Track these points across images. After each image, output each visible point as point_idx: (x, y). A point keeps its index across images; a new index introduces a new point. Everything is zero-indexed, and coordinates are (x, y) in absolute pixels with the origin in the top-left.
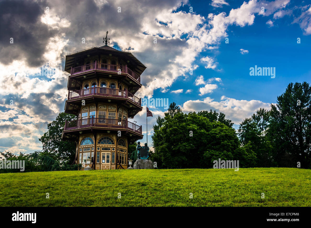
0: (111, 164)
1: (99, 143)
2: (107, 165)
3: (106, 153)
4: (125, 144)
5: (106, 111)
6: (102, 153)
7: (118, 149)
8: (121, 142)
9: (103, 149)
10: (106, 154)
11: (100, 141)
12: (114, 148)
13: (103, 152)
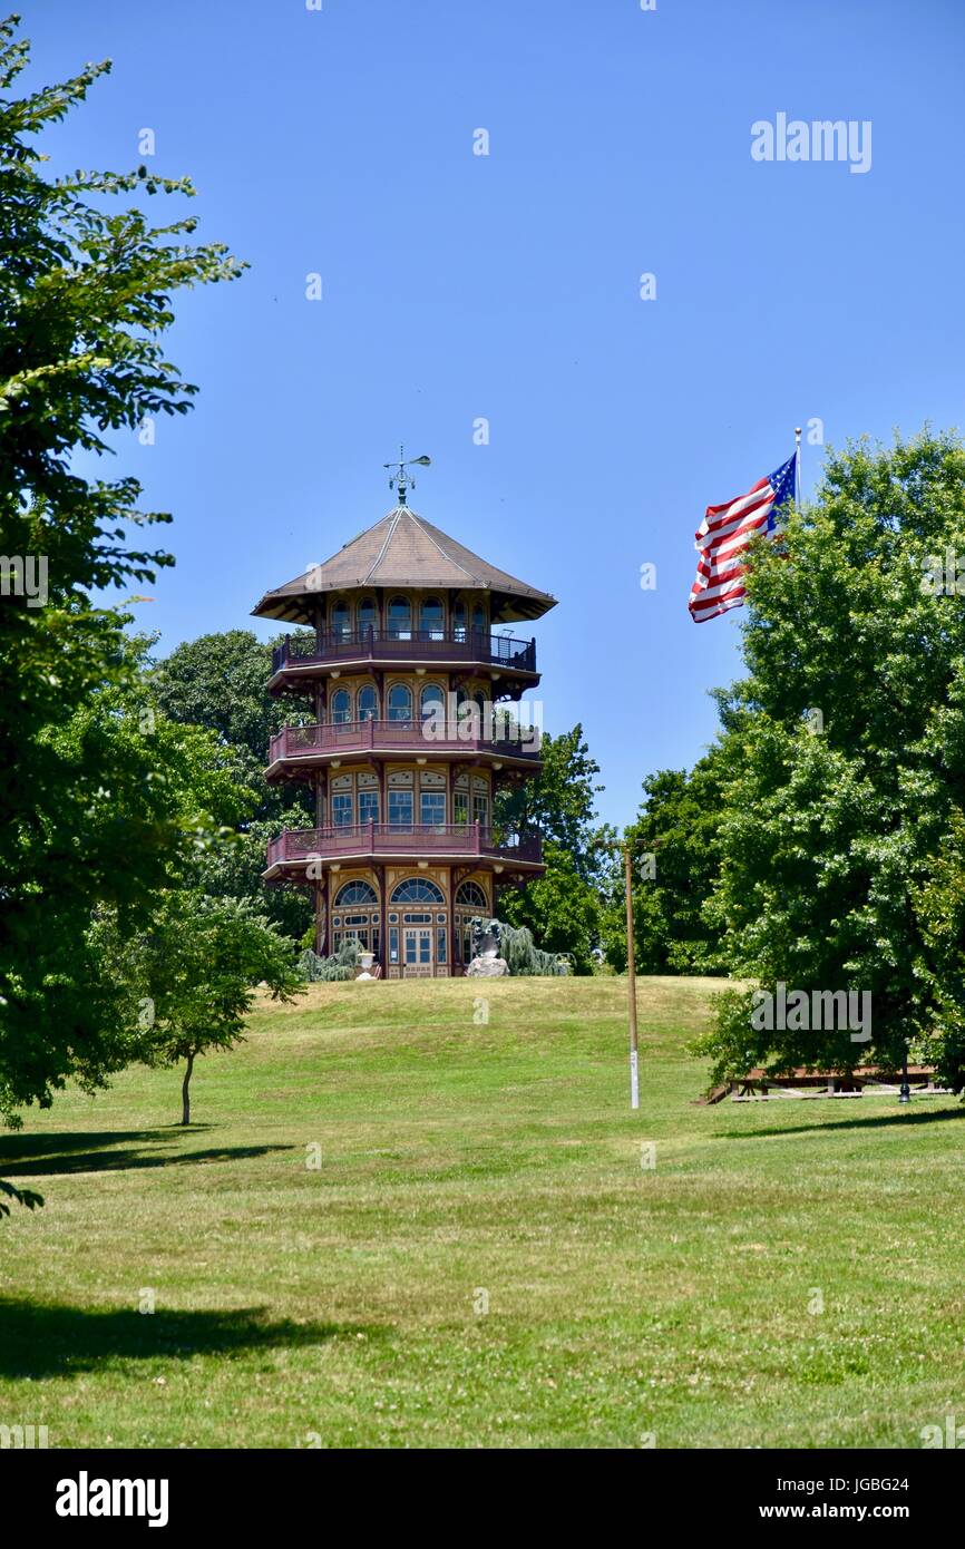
0: (436, 966)
1: (394, 899)
2: (423, 969)
3: (418, 930)
4: (483, 898)
5: (413, 789)
6: (405, 930)
7: (457, 918)
8: (467, 894)
9: (407, 918)
10: (418, 934)
11: (398, 892)
12: (445, 915)
13: (410, 930)
